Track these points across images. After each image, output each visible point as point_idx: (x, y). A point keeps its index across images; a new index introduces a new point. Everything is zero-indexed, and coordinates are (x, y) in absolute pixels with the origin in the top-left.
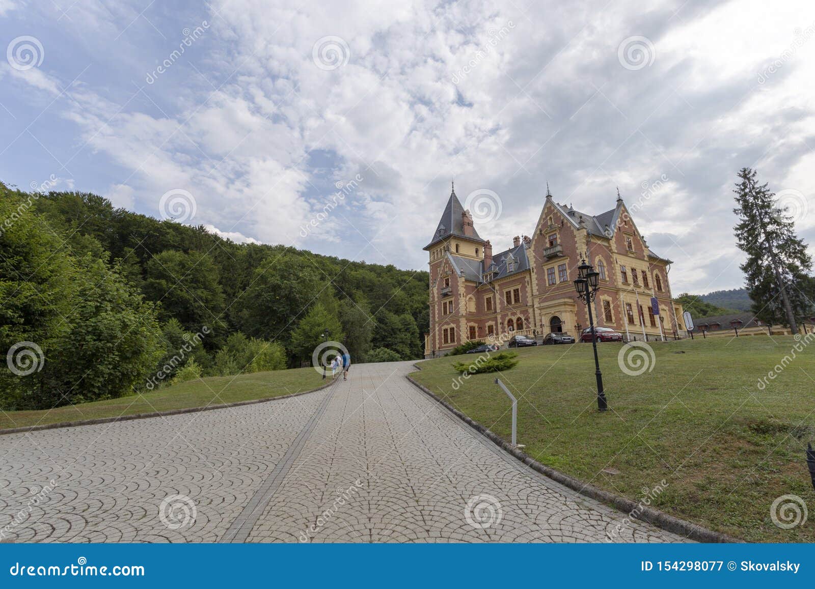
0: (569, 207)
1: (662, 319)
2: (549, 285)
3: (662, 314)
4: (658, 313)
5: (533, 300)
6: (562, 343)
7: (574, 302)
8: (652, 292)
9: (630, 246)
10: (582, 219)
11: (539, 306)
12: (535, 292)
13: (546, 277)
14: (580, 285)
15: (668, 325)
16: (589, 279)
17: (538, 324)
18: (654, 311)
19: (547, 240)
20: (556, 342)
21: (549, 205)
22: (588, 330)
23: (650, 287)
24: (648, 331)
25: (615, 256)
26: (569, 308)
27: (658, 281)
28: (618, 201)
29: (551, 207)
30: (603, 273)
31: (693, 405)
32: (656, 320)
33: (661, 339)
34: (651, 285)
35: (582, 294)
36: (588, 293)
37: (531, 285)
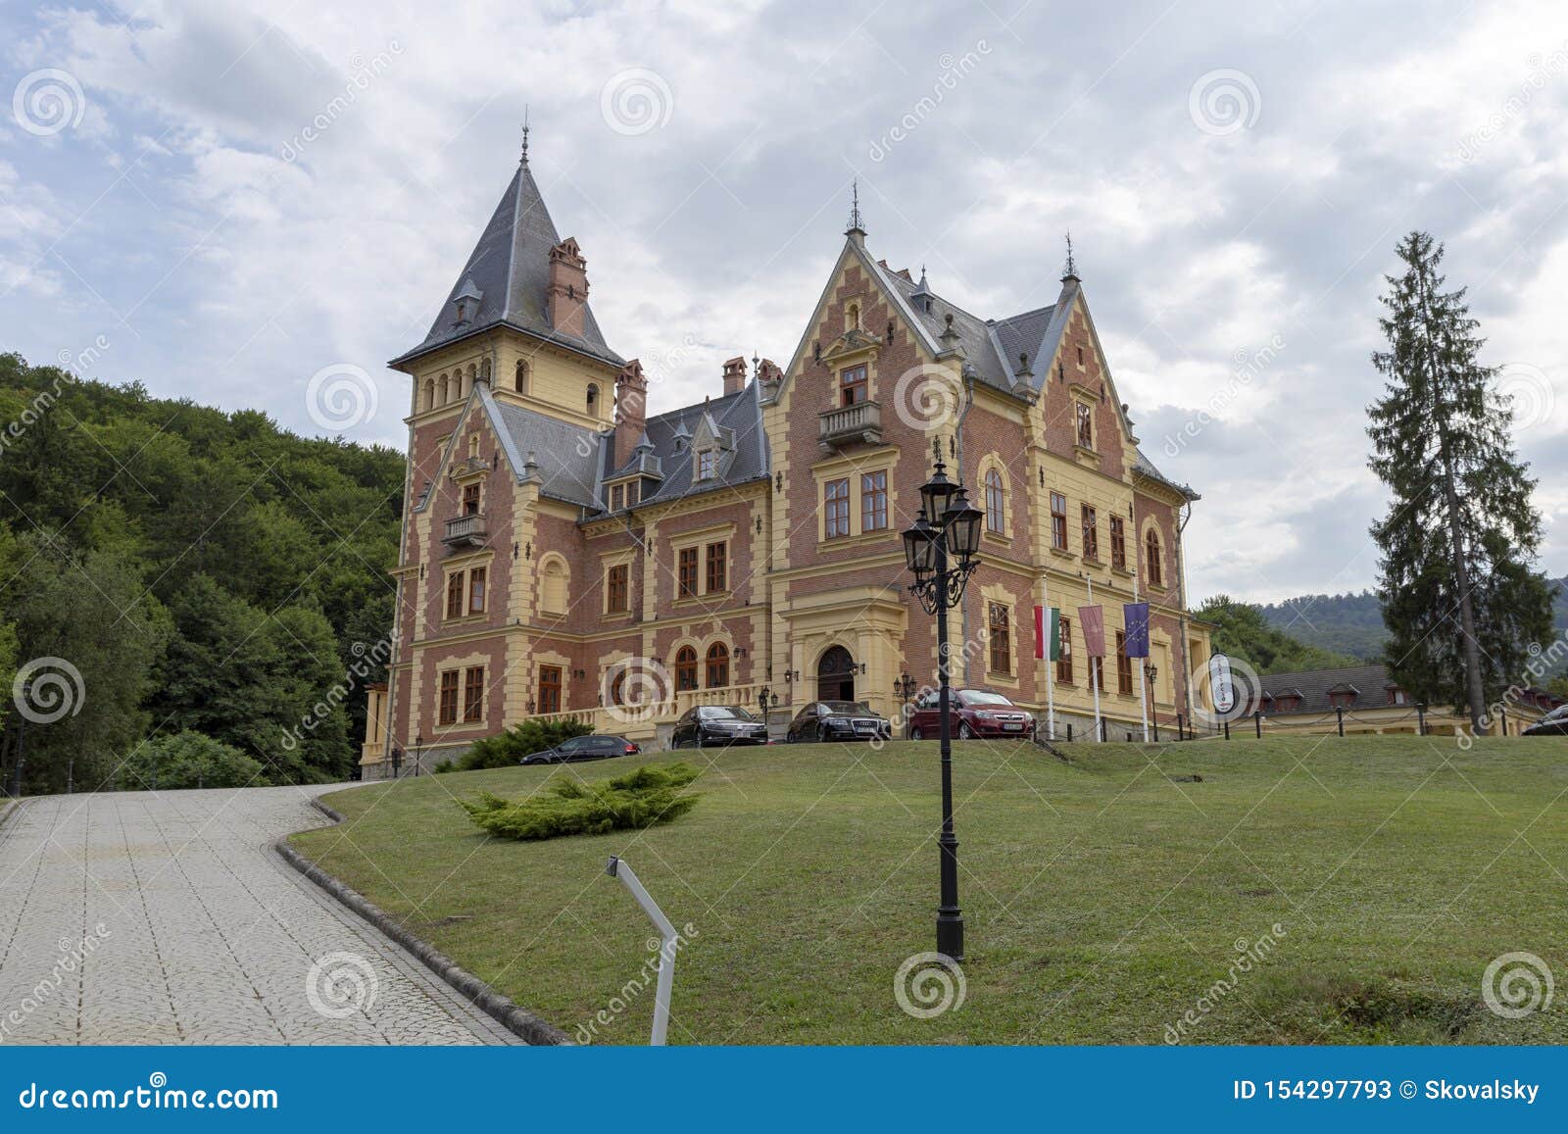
0: (917, 280)
1: (1150, 673)
2: (828, 537)
3: (1156, 656)
4: (1143, 653)
5: (769, 585)
6: (850, 737)
7: (901, 601)
8: (1133, 586)
9: (1085, 434)
10: (951, 323)
11: (786, 606)
12: (781, 560)
13: (820, 509)
14: (922, 549)
15: (1164, 692)
16: (950, 528)
17: (779, 669)
18: (1132, 644)
19: (835, 385)
20: (831, 734)
21: (852, 263)
22: (935, 697)
23: (1129, 568)
24: (1110, 708)
25: (1040, 460)
26: (880, 621)
27: (1153, 552)
28: (1065, 280)
29: (857, 270)
30: (997, 512)
31: (1204, 942)
32: (1134, 674)
33: (1142, 737)
34: (1131, 562)
35: (925, 576)
36: (943, 576)
37: (770, 533)
